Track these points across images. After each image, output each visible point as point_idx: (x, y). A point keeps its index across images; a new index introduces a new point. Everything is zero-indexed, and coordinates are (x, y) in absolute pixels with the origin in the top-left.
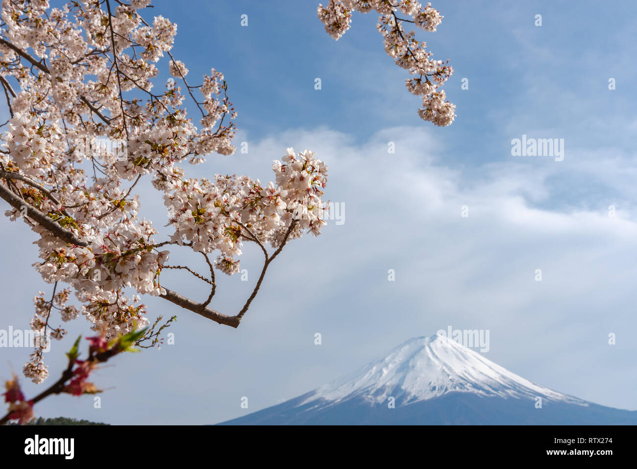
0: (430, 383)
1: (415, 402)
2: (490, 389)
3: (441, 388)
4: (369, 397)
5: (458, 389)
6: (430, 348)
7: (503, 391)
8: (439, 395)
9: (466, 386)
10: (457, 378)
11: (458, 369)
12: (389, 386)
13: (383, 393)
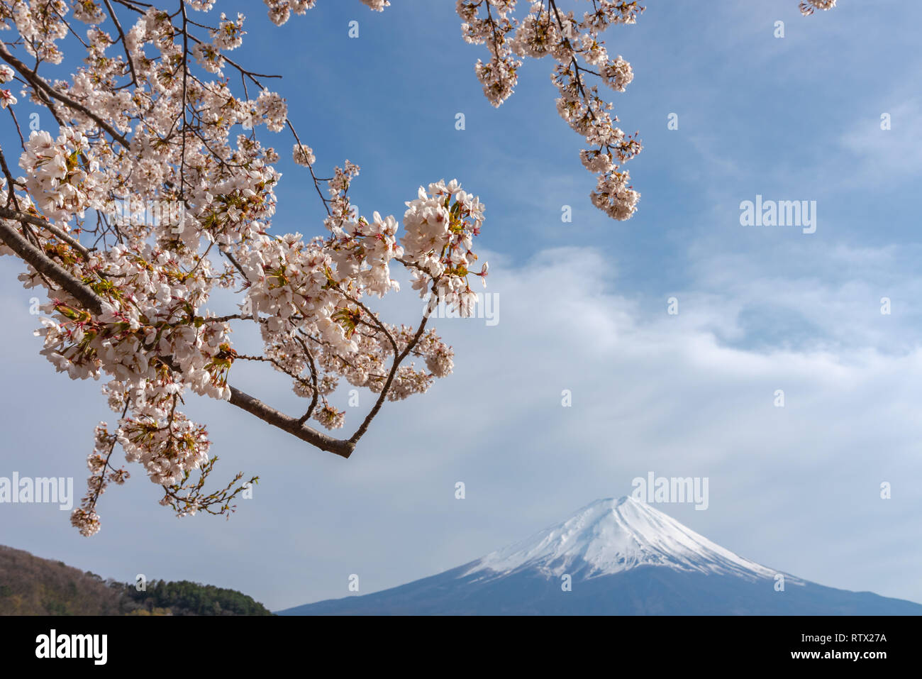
0: (618, 554)
1: (599, 576)
2: (689, 563)
3: (631, 559)
4: (545, 568)
5: (650, 562)
6: (619, 512)
7: (705, 566)
8: (627, 568)
9: (660, 558)
10: (649, 549)
11: (651, 537)
12: (568, 557)
13: (562, 564)
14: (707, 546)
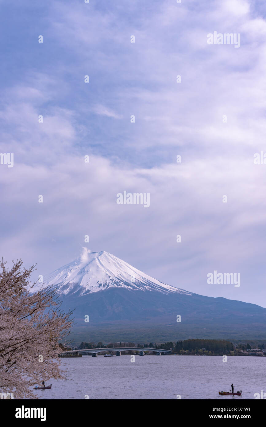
0: (98, 282)
1: (88, 293)
2: (135, 286)
3: (105, 285)
4: (58, 290)
5: (115, 285)
6: (99, 260)
7: (143, 287)
8: (103, 289)
9: (120, 283)
10: (115, 279)
11: (115, 272)
12: (71, 284)
13: (68, 288)
14: (144, 277)
